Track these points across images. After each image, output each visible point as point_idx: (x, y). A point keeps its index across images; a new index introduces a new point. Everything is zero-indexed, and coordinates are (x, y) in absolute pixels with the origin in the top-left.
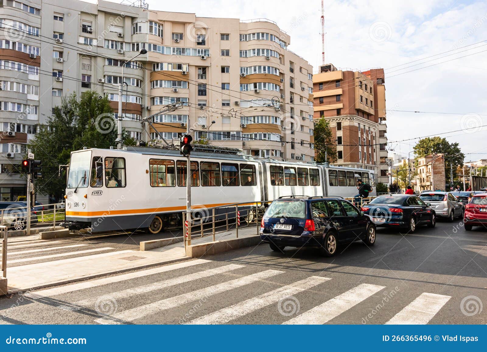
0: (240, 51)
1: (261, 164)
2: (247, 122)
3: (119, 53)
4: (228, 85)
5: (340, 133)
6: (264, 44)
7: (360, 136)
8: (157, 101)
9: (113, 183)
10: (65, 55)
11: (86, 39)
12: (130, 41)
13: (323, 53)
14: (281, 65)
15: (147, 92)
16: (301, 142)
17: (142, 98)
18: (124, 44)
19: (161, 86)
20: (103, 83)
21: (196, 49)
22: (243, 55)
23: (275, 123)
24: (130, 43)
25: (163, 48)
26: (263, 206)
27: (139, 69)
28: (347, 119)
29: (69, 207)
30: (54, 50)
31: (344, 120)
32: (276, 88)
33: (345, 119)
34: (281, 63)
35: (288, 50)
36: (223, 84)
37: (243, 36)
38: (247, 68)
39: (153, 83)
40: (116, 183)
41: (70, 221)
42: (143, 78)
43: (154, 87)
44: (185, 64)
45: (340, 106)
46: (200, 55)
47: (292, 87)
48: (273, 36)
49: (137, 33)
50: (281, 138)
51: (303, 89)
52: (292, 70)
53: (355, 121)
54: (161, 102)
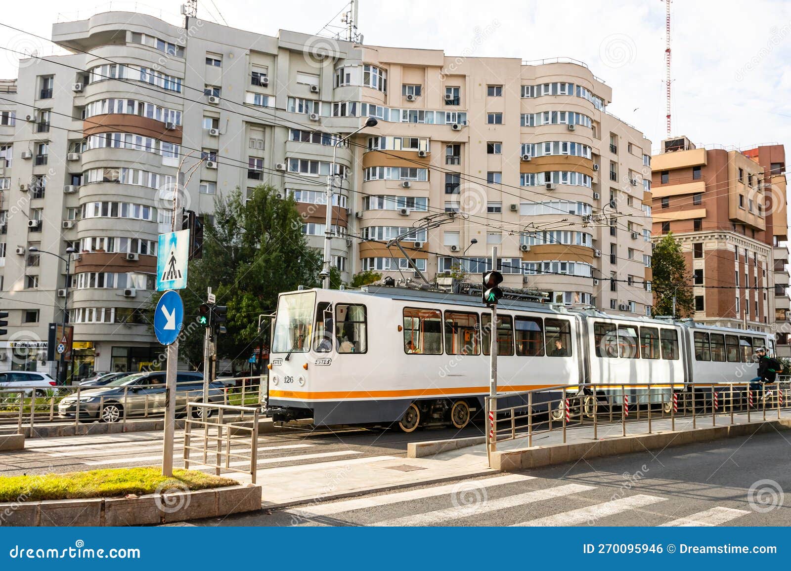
0: (521, 114)
1: (580, 318)
2: (532, 242)
3: (312, 121)
4: (499, 174)
5: (699, 264)
6: (566, 103)
7: (737, 269)
8: (373, 203)
9: (347, 345)
10: (222, 123)
11: (257, 95)
12: (330, 99)
13: (669, 116)
14: (595, 140)
15: (356, 187)
16: (629, 279)
17: (347, 198)
18: (320, 104)
19: (381, 176)
20: (283, 172)
21: (444, 112)
22: (527, 123)
23: (582, 244)
24: (330, 103)
25: (386, 111)
26: (582, 393)
27: (344, 147)
28: (713, 238)
29: (275, 384)
30: (204, 116)
31: (707, 238)
32: (585, 182)
33: (710, 237)
34: (594, 136)
35: (607, 113)
36: (490, 174)
37: (528, 88)
38: (533, 145)
39: (368, 171)
40: (352, 346)
41: (279, 407)
42: (351, 163)
43: (368, 178)
44: (424, 138)
45: (700, 213)
46: (451, 122)
47: (613, 179)
48: (581, 88)
49: (342, 86)
50: (593, 270)
51: (633, 183)
52: (614, 149)
53: (728, 241)
54: (381, 205)
